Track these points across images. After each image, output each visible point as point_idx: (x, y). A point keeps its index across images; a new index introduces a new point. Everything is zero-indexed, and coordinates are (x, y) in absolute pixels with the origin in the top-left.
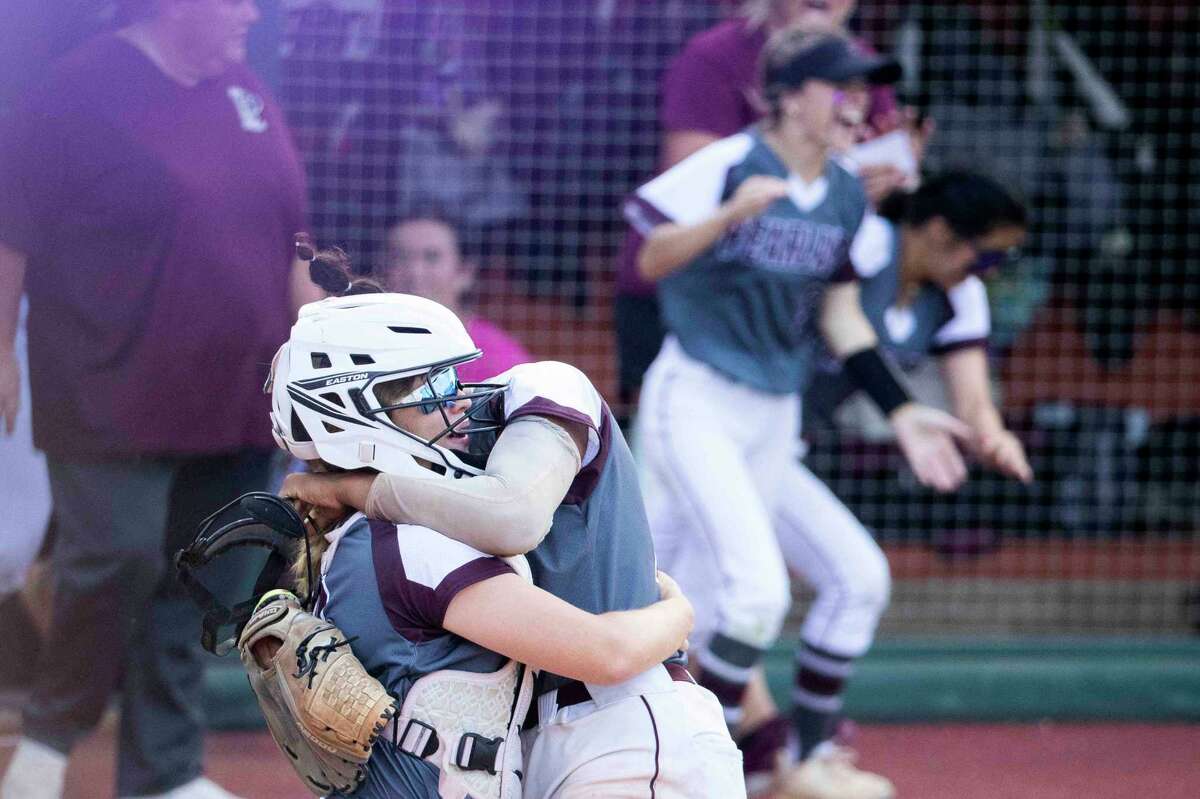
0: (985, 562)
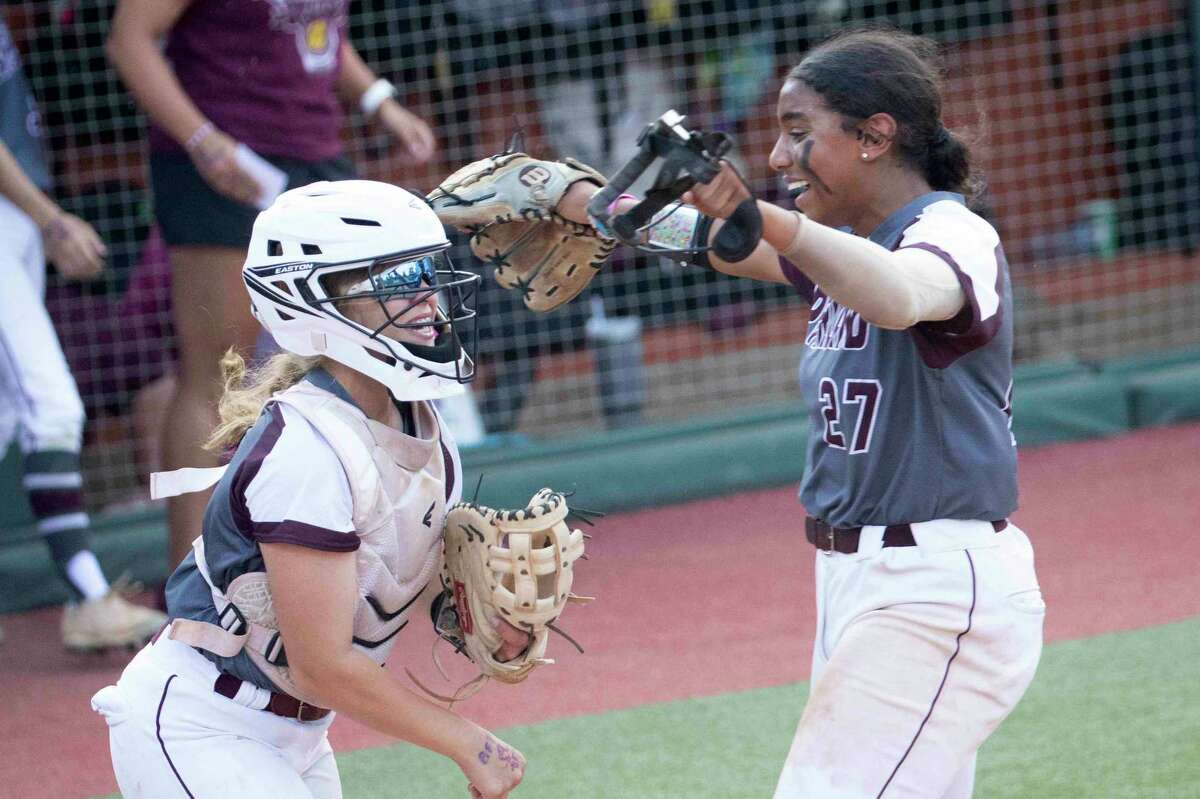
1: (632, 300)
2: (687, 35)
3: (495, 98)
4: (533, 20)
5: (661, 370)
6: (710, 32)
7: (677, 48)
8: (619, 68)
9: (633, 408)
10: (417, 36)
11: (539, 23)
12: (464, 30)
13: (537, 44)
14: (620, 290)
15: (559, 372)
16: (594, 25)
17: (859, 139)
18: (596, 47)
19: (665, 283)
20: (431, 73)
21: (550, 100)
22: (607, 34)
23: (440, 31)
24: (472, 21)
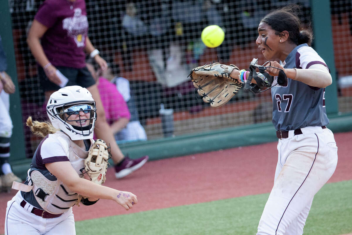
0: (201, 113)
1: (171, 105)
2: (186, 38)
3: (137, 54)
4: (147, 34)
5: (178, 122)
6: (191, 37)
7: (183, 41)
8: (168, 46)
9: (171, 132)
10: (118, 38)
11: (149, 35)
12: (129, 36)
13: (148, 40)
14: (168, 102)
15: (153, 123)
16: (162, 35)
17: (280, 36)
18: (163, 41)
19: (179, 100)
20: (121, 47)
21: (151, 54)
22: (165, 37)
23: (124, 37)
24: (131, 34)
